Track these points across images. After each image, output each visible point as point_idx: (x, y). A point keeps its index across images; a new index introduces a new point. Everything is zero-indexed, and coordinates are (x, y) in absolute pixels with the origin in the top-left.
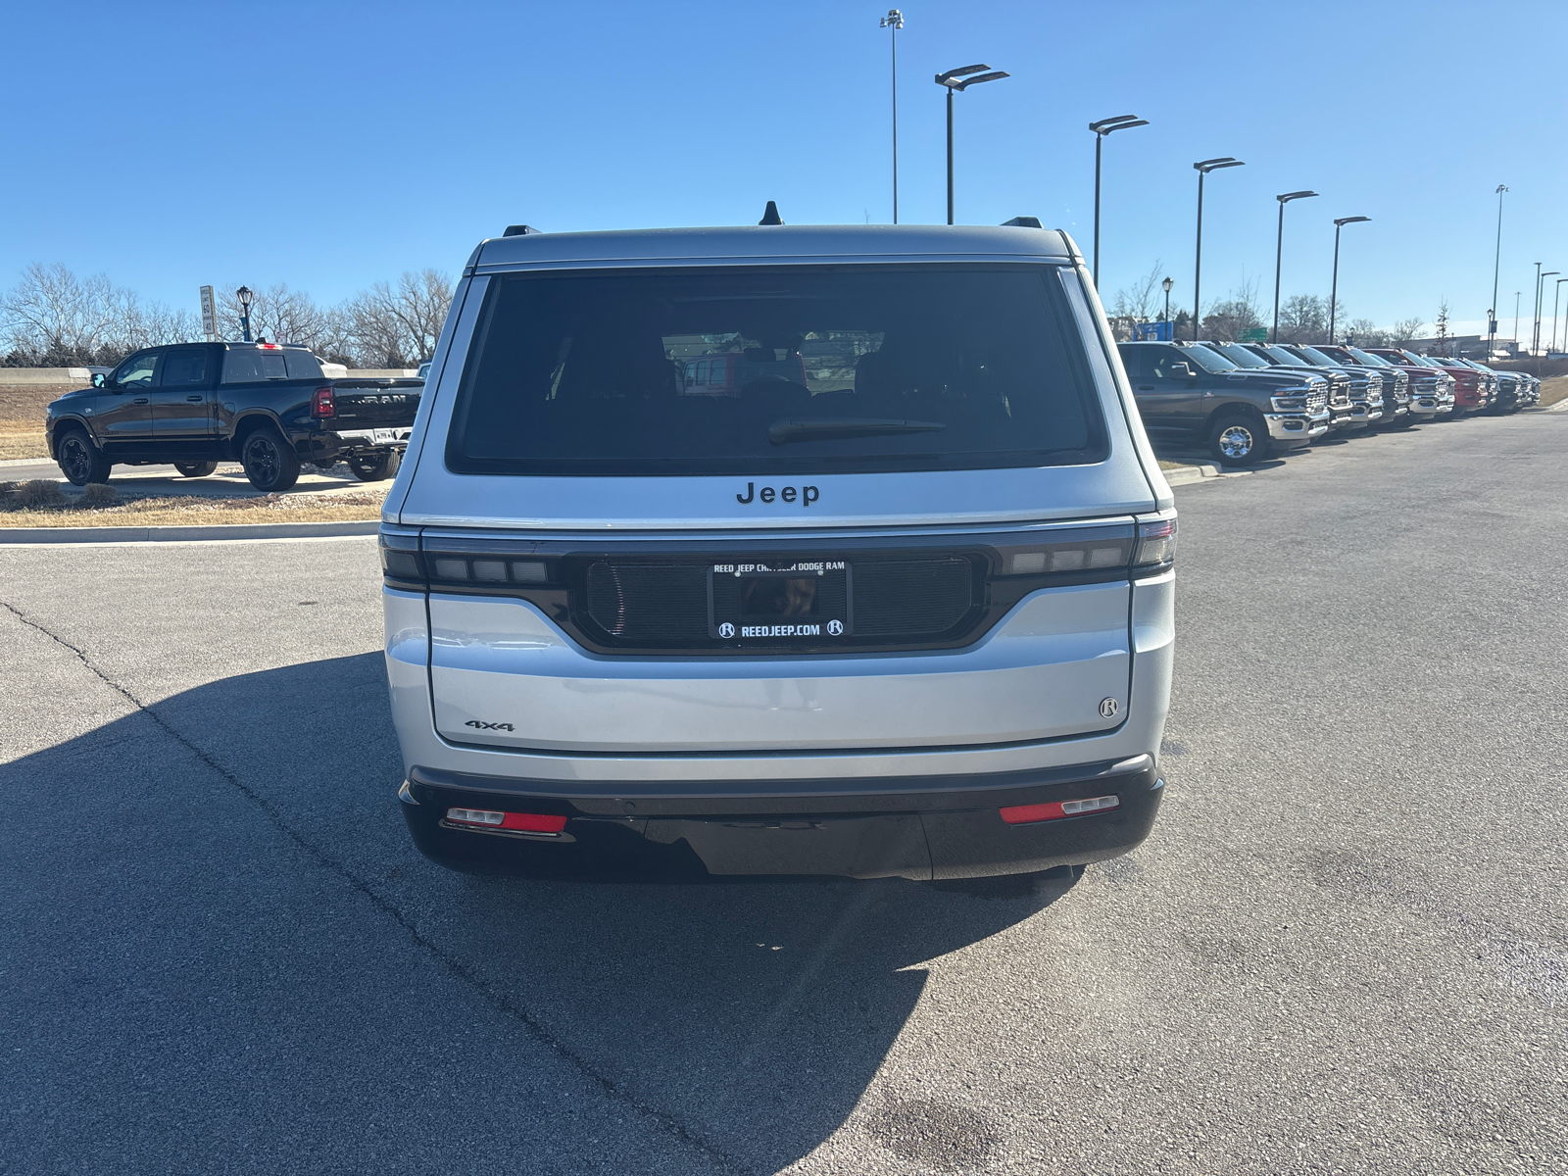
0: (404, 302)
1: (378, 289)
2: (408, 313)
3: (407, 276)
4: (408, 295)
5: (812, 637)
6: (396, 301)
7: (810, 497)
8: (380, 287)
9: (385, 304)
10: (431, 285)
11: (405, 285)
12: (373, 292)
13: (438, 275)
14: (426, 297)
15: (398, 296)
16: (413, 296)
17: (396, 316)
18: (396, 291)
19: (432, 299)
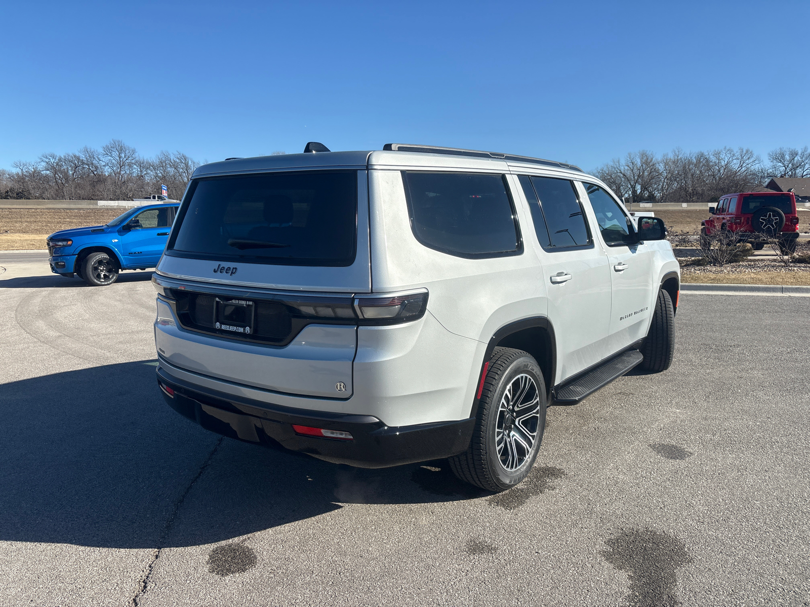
0: (626, 168)
1: (614, 162)
2: (628, 173)
3: (630, 154)
4: (629, 164)
5: (240, 333)
6: (622, 167)
7: (233, 271)
8: (615, 161)
9: (616, 169)
10: (643, 159)
11: (628, 159)
12: (612, 164)
13: (647, 153)
14: (639, 164)
15: (624, 165)
16: (631, 164)
17: (622, 175)
18: (623, 162)
19: (642, 165)
